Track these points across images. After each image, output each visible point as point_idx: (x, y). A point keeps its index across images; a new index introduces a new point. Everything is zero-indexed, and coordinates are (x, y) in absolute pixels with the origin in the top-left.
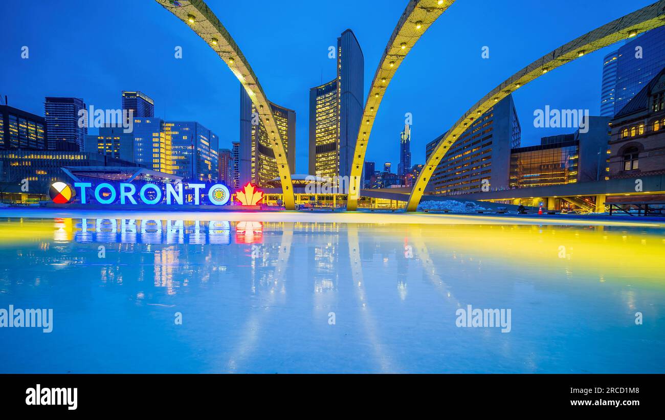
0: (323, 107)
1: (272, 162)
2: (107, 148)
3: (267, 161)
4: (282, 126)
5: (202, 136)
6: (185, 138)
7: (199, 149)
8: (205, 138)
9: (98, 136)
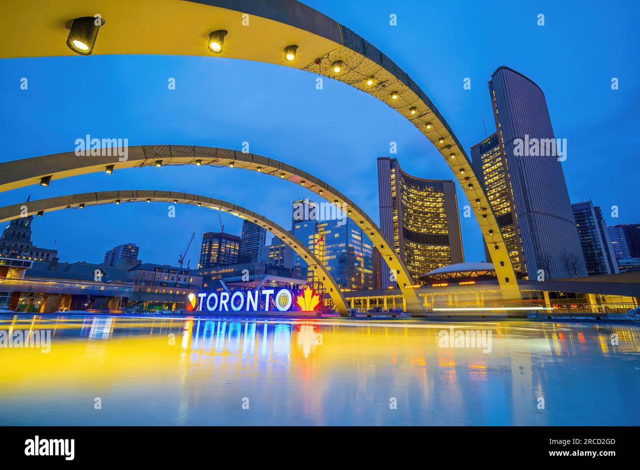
0: (493, 165)
1: (428, 250)
2: (276, 255)
3: (420, 250)
4: (436, 202)
5: (353, 231)
6: (337, 235)
7: (350, 245)
8: (357, 233)
9: (270, 246)
